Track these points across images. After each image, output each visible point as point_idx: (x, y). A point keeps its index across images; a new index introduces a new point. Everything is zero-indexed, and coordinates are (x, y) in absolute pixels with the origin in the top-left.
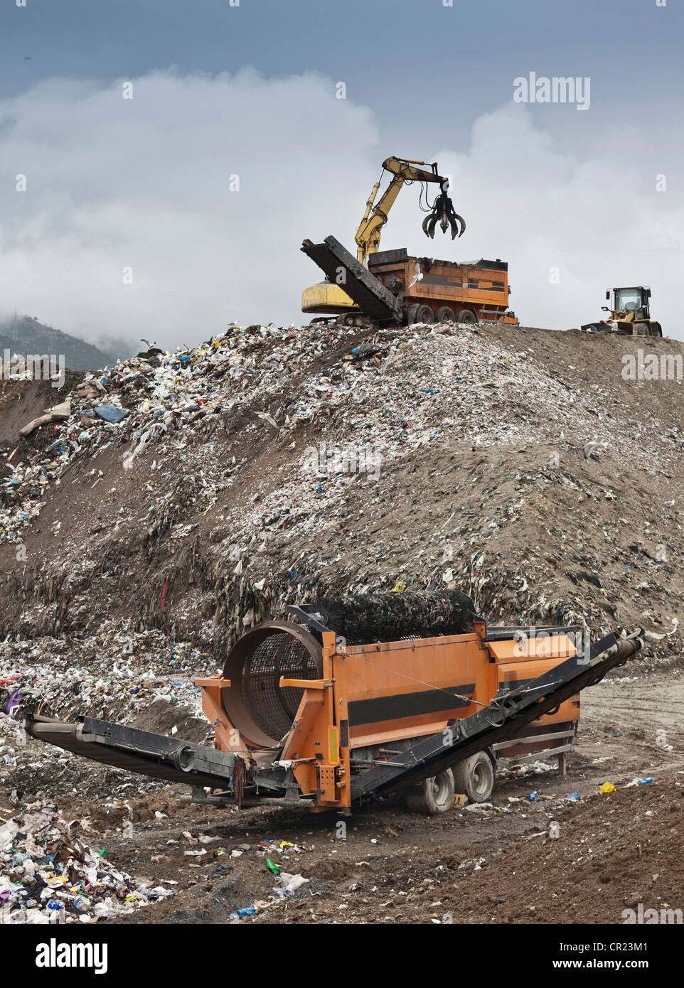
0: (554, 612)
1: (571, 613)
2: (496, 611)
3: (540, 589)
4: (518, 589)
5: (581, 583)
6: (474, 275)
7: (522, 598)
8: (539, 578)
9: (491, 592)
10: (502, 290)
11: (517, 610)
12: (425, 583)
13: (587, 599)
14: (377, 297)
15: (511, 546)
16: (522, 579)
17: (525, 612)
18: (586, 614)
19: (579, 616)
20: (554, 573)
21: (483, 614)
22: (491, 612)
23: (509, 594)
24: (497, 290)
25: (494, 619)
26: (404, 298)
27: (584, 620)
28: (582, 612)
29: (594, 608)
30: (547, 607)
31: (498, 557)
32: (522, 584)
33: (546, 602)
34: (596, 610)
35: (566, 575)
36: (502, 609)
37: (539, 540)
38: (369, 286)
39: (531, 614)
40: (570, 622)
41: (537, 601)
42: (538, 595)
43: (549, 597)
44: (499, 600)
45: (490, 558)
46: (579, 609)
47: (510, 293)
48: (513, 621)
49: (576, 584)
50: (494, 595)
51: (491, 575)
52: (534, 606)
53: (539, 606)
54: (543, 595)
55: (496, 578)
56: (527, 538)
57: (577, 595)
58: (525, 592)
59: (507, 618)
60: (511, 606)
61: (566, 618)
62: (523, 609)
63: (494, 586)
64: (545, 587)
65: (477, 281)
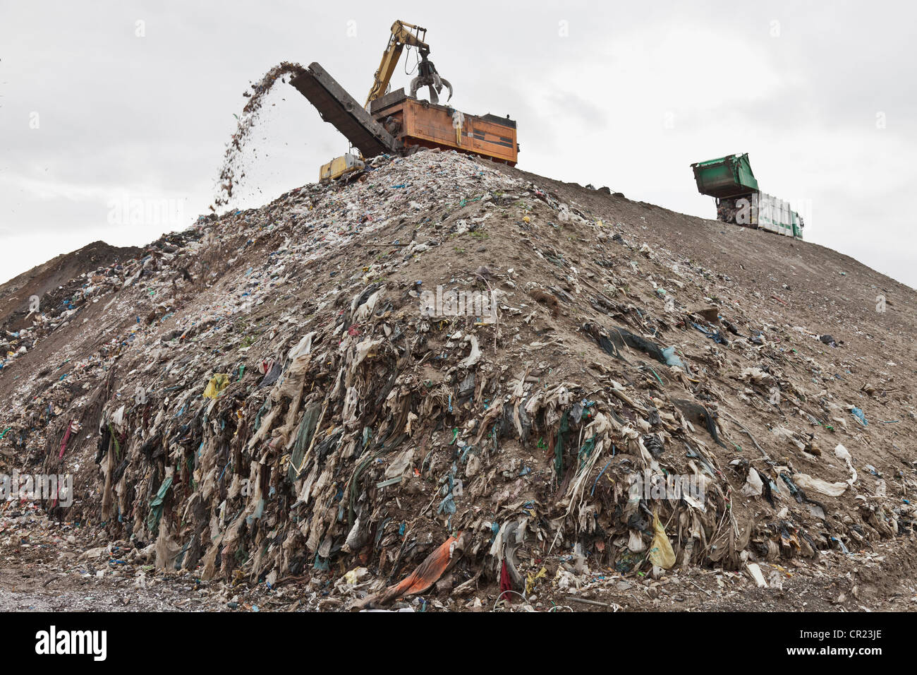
0: (552, 417)
1: (603, 421)
2: (396, 425)
3: (515, 360)
4: (455, 364)
5: (621, 353)
6: (481, 127)
7: (466, 385)
8: (512, 335)
9: (387, 375)
10: (511, 146)
11: (450, 417)
12: (262, 371)
13: (642, 387)
14: (372, 135)
15: (448, 269)
16: (467, 338)
17: (471, 423)
18: (646, 425)
19: (626, 430)
20: (551, 323)
21: (366, 431)
22: (383, 427)
23: (431, 375)
24: (504, 145)
25: (388, 444)
26: (403, 139)
27: (641, 441)
28: (632, 418)
29: (662, 409)
30: (531, 406)
31: (412, 293)
32: (467, 351)
33: (531, 392)
34: (670, 416)
35: (581, 330)
36: (411, 416)
37: (516, 259)
38: (362, 122)
39: (489, 427)
40: (600, 445)
41: (505, 392)
42: (508, 376)
43: (537, 379)
44: (404, 393)
45: (395, 295)
46: (625, 410)
47: (518, 151)
48: (438, 449)
49: (610, 354)
50: (394, 380)
51: (388, 331)
52: (495, 406)
53: (509, 405)
54: (522, 375)
55: (402, 337)
56: (487, 255)
57: (614, 375)
58: (474, 369)
59: (424, 441)
60: (435, 409)
61: (589, 435)
62: (466, 416)
63: (393, 357)
64: (528, 356)
65: (484, 133)
